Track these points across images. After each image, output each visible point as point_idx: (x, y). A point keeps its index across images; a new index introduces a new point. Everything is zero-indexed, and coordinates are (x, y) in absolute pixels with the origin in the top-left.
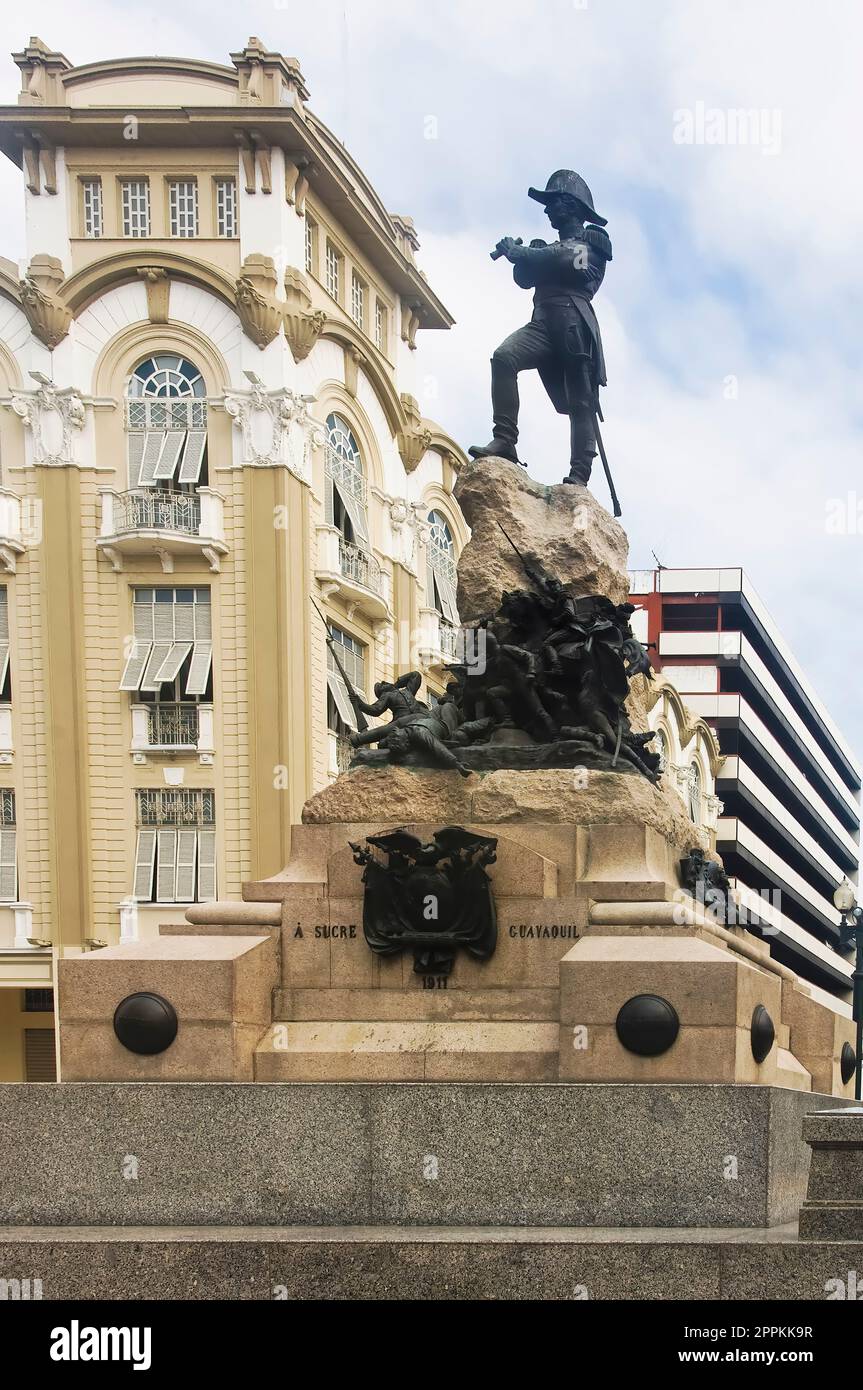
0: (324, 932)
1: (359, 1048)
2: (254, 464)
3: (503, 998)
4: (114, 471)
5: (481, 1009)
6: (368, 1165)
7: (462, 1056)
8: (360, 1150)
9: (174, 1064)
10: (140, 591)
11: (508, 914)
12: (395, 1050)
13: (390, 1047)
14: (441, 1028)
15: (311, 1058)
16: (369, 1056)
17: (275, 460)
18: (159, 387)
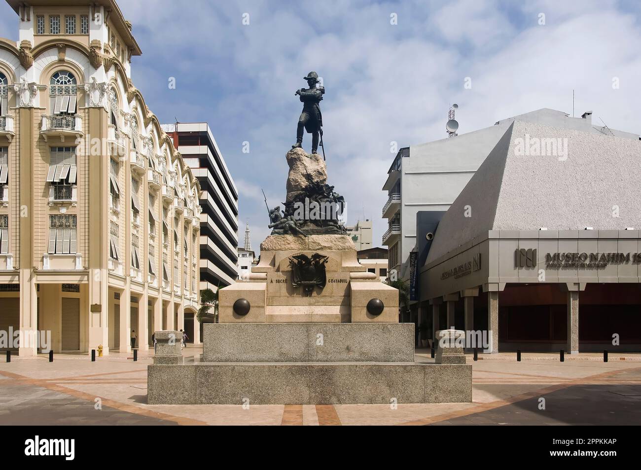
0: (278, 281)
1: (294, 313)
2: (93, 106)
3: (329, 299)
4: (45, 109)
5: (323, 302)
6: (308, 345)
7: (322, 315)
8: (306, 342)
9: (248, 318)
10: (53, 149)
11: (329, 276)
12: (303, 314)
13: (302, 313)
14: (313, 307)
15: (281, 316)
16: (297, 316)
17: (100, 105)
18: (61, 81)
